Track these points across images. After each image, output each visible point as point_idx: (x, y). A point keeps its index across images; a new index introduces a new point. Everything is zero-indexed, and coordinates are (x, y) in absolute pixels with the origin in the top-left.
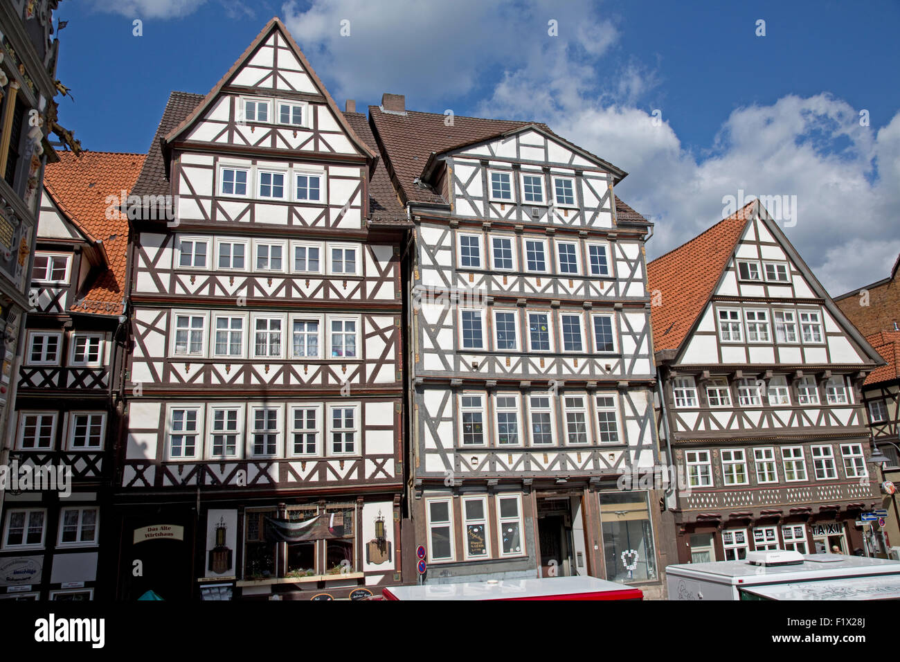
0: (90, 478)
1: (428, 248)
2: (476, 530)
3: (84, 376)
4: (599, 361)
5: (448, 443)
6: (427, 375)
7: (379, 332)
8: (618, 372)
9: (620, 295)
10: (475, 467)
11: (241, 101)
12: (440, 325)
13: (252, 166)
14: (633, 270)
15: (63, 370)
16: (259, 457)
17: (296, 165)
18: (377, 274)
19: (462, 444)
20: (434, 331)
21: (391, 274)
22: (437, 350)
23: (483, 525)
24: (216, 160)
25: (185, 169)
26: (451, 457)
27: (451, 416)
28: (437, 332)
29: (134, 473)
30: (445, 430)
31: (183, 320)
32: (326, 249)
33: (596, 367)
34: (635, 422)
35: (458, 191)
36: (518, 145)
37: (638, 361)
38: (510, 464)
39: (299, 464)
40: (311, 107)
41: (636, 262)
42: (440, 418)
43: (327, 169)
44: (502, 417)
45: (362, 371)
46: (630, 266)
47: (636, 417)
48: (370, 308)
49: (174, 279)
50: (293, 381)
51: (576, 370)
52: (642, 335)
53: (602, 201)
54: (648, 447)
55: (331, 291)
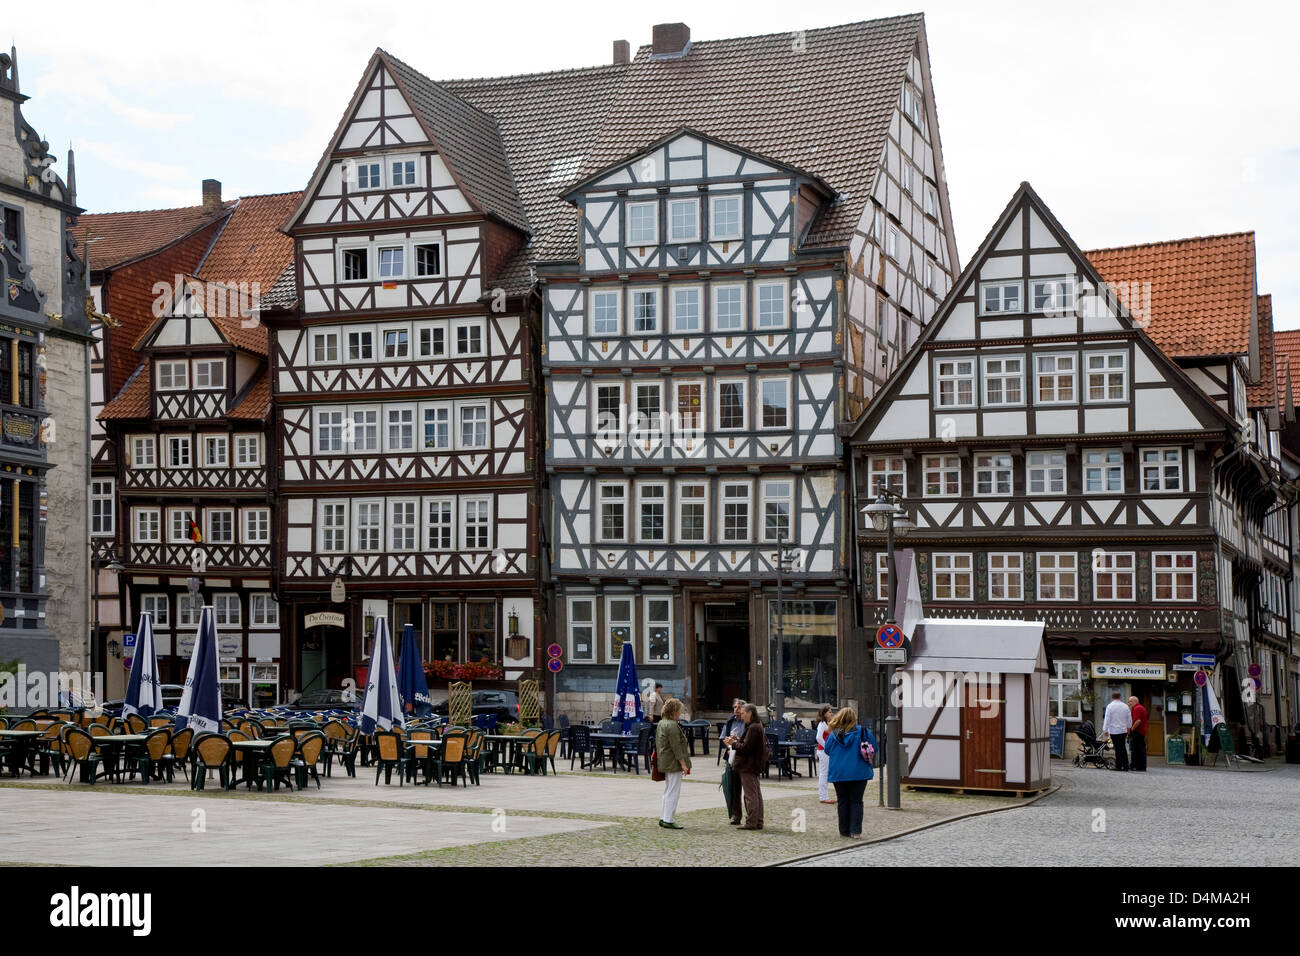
0: (263, 569)
1: (556, 315)
2: (620, 633)
3: (247, 476)
4: (763, 440)
5: (584, 538)
6: (558, 463)
7: (509, 417)
8: (788, 453)
9: (796, 352)
10: (612, 565)
11: (353, 165)
12: (572, 405)
13: (370, 243)
14: (819, 315)
15: (231, 470)
16: (397, 551)
17: (412, 234)
18: (503, 352)
19: (599, 538)
20: (565, 413)
21: (518, 351)
22: (568, 435)
23: (628, 629)
24: (335, 242)
25: (307, 257)
26: (587, 553)
27: (588, 508)
28: (568, 414)
29: (294, 565)
30: (582, 524)
31: (324, 418)
32: (451, 328)
33: (759, 448)
34: (813, 516)
35: (589, 239)
36: (668, 160)
37: (818, 438)
38: (651, 561)
39: (434, 557)
40: (424, 158)
41: (825, 303)
42: (576, 511)
43: (444, 234)
44: (646, 508)
45: (490, 460)
46: (815, 309)
47: (816, 509)
48: (497, 391)
49: (311, 376)
50: (425, 474)
51: (732, 453)
52: (826, 403)
53: (778, 223)
54: (827, 547)
55: (455, 376)
